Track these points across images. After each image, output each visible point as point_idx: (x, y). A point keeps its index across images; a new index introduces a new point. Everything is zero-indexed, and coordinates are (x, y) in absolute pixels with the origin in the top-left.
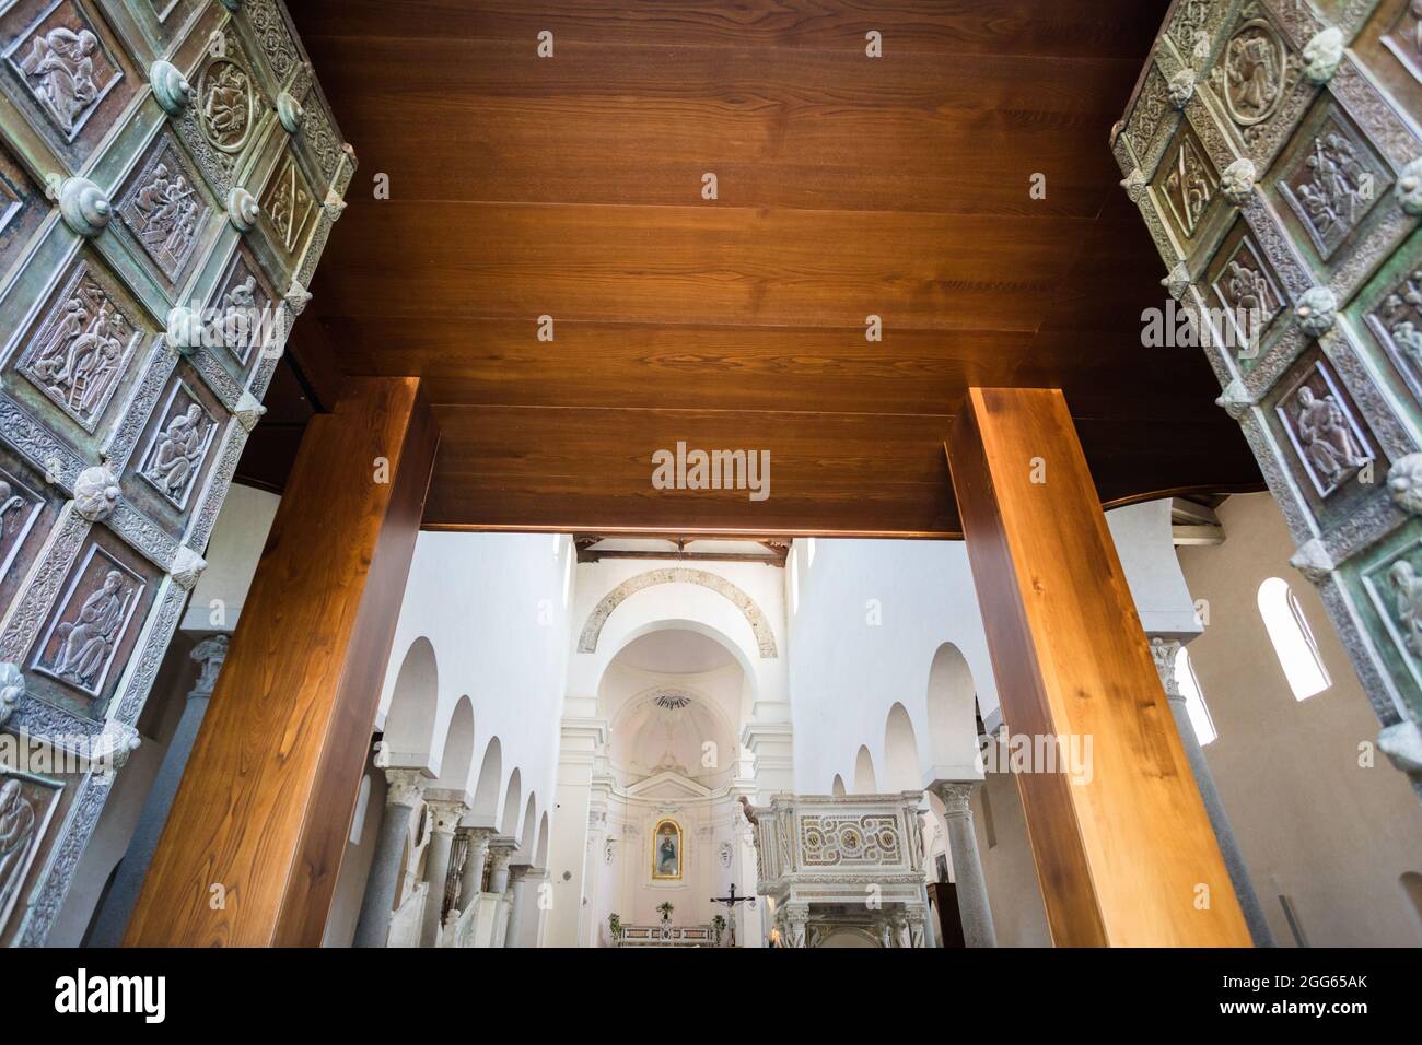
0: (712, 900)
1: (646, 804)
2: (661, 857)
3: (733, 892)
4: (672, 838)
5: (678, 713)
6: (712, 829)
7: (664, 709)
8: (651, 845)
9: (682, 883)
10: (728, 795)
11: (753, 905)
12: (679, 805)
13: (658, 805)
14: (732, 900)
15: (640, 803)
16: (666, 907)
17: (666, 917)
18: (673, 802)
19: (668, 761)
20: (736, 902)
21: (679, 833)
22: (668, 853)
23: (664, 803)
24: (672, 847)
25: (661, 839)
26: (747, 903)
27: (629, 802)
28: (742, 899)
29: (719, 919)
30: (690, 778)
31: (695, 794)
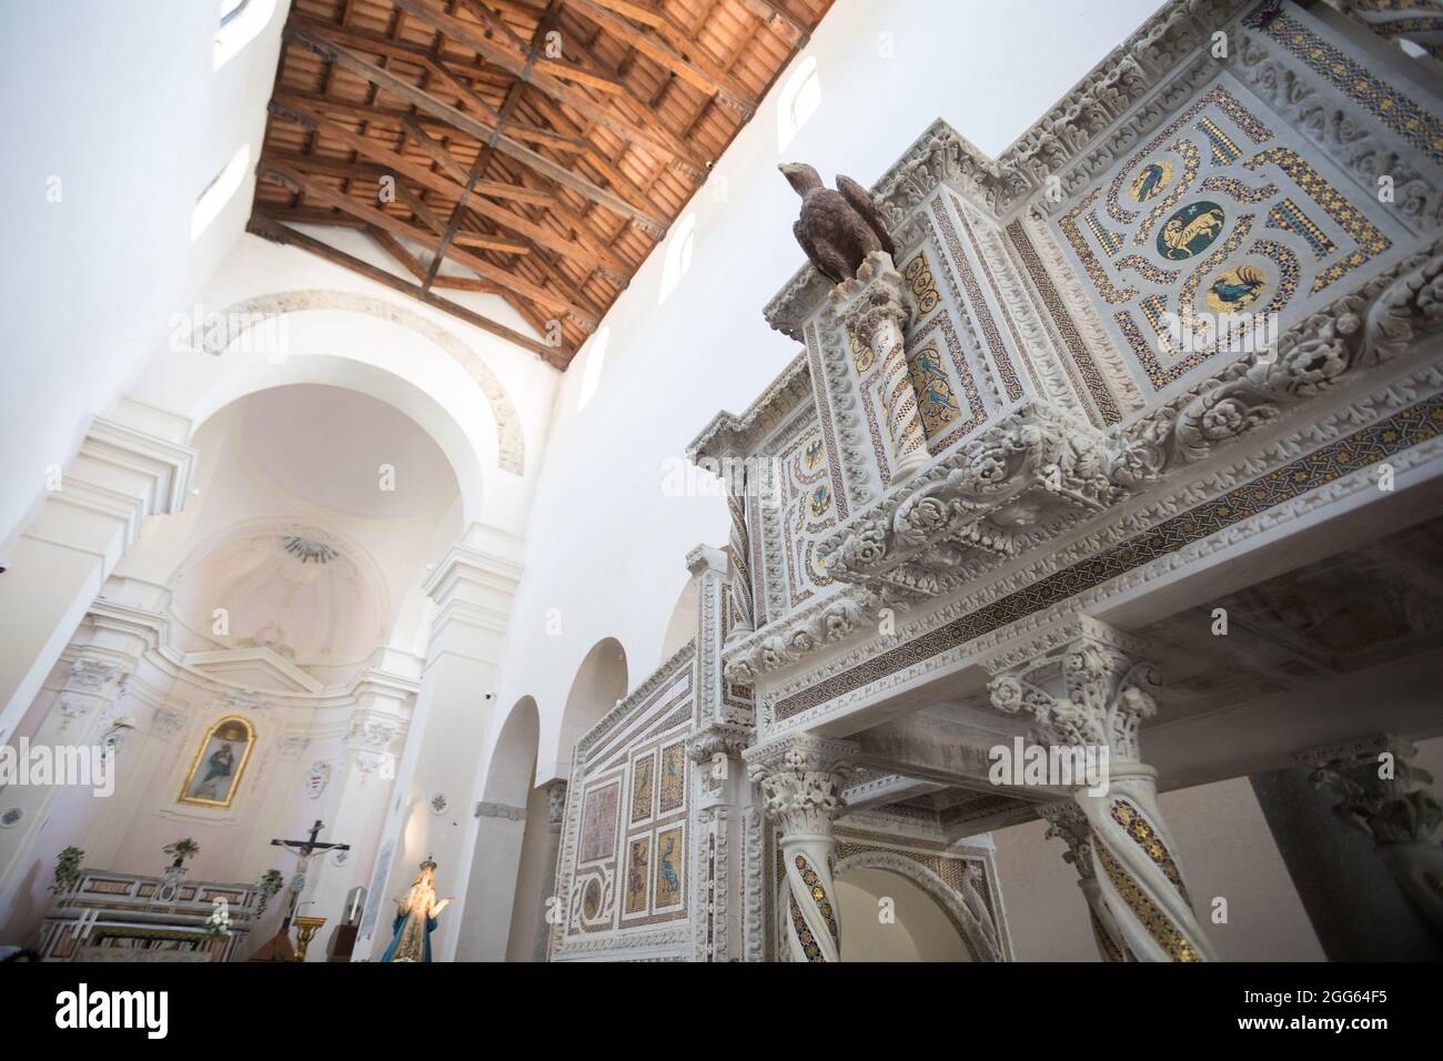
0: (275, 842)
1: (209, 686)
2: (206, 771)
3: (315, 833)
4: (236, 747)
5: (312, 571)
6: (307, 740)
7: (293, 560)
8: (196, 747)
9: (229, 814)
10: (351, 695)
11: (341, 858)
12: (264, 699)
13: (232, 693)
14: (309, 847)
15: (198, 682)
16: (186, 847)
17: (178, 863)
18: (256, 693)
19: (270, 636)
20: (315, 850)
21: (250, 739)
22: (220, 767)
23: (241, 691)
24: (231, 759)
25: (218, 745)
26: (333, 853)
27: (182, 675)
28: (326, 846)
29: (274, 876)
30: (298, 666)
31: (299, 686)
